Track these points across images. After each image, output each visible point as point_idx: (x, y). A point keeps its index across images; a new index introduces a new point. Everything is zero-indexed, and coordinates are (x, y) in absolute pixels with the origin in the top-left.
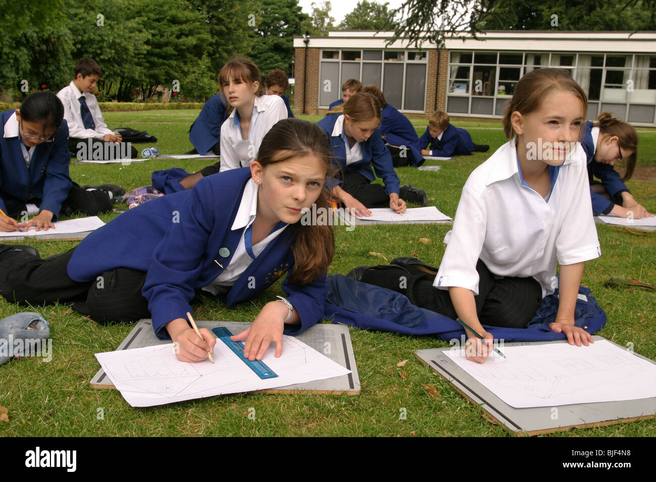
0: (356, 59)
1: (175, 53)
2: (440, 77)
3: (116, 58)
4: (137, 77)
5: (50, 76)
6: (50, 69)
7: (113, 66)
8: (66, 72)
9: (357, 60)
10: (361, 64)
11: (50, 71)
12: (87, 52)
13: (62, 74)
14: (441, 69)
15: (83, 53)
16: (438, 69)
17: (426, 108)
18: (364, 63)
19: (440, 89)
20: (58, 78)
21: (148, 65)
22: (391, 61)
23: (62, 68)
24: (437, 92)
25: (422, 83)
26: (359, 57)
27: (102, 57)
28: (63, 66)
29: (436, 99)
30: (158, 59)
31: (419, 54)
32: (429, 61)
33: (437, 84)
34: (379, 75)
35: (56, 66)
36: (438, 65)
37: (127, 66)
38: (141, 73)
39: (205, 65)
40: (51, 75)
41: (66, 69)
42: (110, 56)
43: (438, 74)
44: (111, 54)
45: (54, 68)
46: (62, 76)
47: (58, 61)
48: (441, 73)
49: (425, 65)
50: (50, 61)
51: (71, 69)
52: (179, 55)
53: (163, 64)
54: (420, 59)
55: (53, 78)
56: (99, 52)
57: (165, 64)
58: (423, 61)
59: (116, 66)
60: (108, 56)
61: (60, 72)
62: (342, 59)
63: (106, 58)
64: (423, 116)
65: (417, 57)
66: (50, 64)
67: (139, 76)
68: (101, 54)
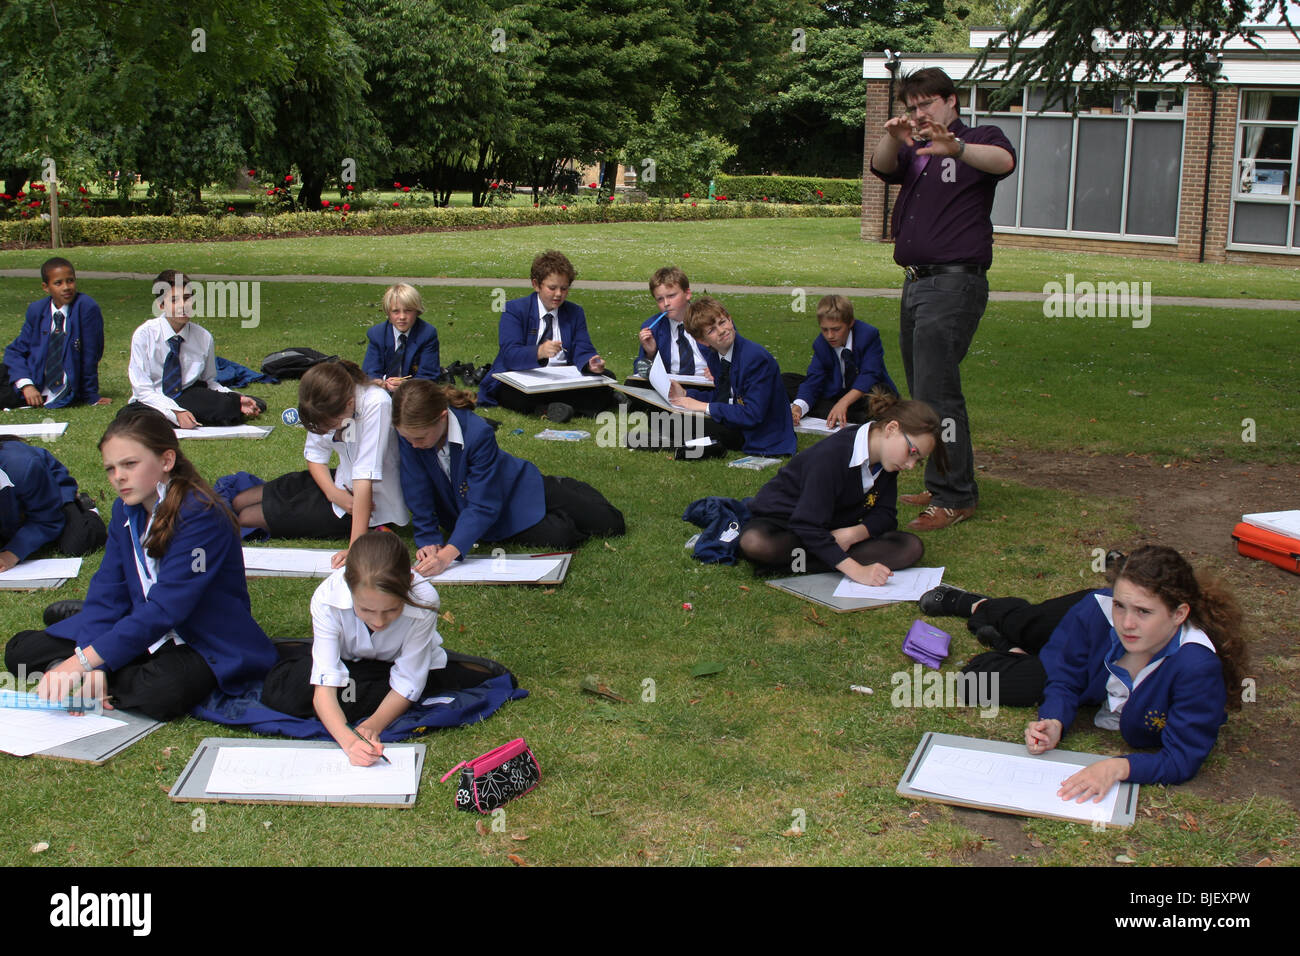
0: (1012, 108)
1: (607, 82)
2: (1217, 154)
3: (466, 101)
4: (513, 142)
5: (314, 147)
6: (314, 131)
7: (459, 120)
8: (351, 136)
9: (1014, 111)
10: (1024, 120)
11: (313, 137)
12: (401, 89)
13: (341, 141)
14: (1219, 135)
15: (392, 92)
16: (1211, 134)
17: (1180, 232)
18: (1028, 118)
19: (1215, 183)
20: (332, 151)
21: (541, 111)
22: (1095, 113)
23: (341, 127)
24: (1207, 191)
25: (1171, 167)
26: (1020, 104)
27: (432, 99)
28: (345, 123)
29: (1205, 210)
30: (566, 97)
31: (1166, 96)
32: (1189, 114)
33: (1208, 172)
34: (1066, 146)
35: (327, 125)
36: (1212, 125)
37: (491, 118)
38: (524, 130)
39: (665, 117)
40: (316, 144)
41: (351, 129)
42: (450, 96)
43: (1211, 147)
44: (453, 91)
45: (323, 129)
46: (341, 147)
47: (334, 114)
48: (1219, 143)
49: (1182, 122)
50: (315, 113)
51: (362, 128)
52: (615, 87)
53: (578, 109)
54: (1169, 108)
55: (320, 151)
56: (426, 87)
57: (584, 110)
58: (1175, 114)
59: (466, 118)
60: (445, 98)
61: (336, 137)
62: (977, 109)
63: (442, 101)
64: (1174, 250)
65: (1161, 102)
66: (314, 120)
67: (517, 139)
68: (432, 92)
